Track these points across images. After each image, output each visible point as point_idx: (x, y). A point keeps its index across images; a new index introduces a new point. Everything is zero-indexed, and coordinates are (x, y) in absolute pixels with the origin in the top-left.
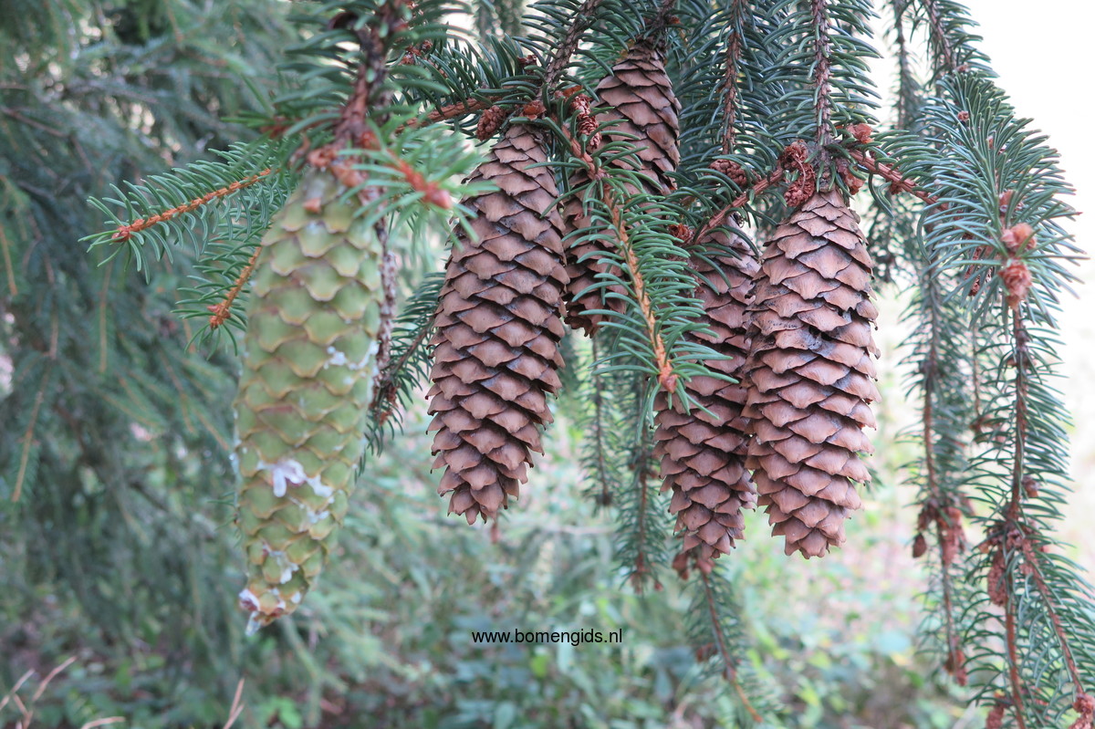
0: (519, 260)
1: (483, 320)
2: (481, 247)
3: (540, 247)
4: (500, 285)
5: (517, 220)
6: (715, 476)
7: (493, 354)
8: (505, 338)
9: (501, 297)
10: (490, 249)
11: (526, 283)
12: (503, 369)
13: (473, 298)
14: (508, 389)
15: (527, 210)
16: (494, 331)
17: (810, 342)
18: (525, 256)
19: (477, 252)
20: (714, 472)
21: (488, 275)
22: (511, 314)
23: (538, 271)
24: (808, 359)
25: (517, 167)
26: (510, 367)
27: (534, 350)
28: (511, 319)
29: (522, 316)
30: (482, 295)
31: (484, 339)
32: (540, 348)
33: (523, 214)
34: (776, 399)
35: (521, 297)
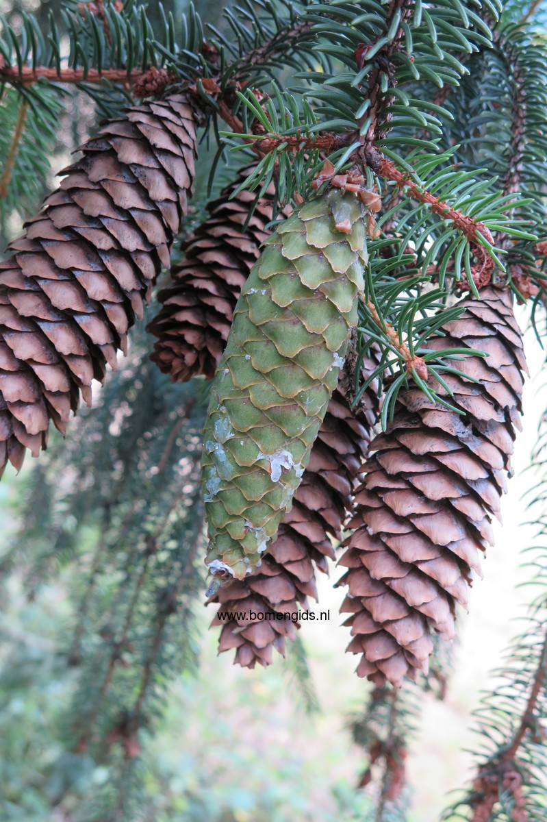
0: (134, 214)
1: (68, 257)
2: (98, 183)
3: (158, 214)
4: (104, 229)
5: (149, 173)
6: (289, 568)
7: (64, 297)
8: (85, 286)
9: (100, 240)
10: (108, 189)
11: (131, 242)
12: (67, 318)
13: (68, 230)
14: (64, 342)
15: (162, 170)
16: (77, 274)
17: (459, 429)
18: (142, 214)
19: (92, 187)
20: (289, 562)
21: (95, 213)
22: (103, 265)
23: (148, 235)
24: (453, 447)
25: (170, 126)
26: (77, 319)
27: (109, 315)
28: (100, 269)
29: (112, 272)
30: (80, 231)
31: (61, 277)
32: (115, 316)
33: (156, 172)
34: (402, 486)
35: (121, 253)
